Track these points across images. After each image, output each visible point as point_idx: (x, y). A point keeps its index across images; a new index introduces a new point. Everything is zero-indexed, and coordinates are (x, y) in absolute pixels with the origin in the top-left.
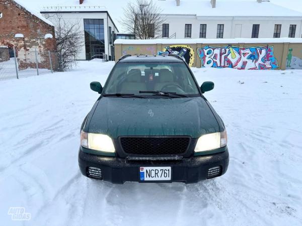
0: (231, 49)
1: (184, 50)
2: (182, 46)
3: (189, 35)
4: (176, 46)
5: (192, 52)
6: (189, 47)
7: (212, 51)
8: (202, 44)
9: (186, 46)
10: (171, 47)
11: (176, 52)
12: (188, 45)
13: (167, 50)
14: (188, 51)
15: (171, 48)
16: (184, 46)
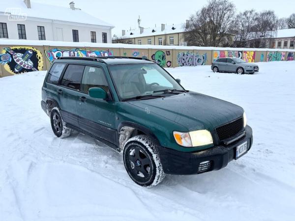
0: (79, 52)
1: (29, 52)
2: (26, 48)
3: (5, 35)
4: (18, 48)
5: (39, 54)
6: (35, 49)
7: (61, 53)
8: (49, 46)
9: (31, 48)
10: (12, 48)
11: (20, 54)
12: (33, 47)
13: (7, 52)
14: (35, 53)
15: (12, 50)
16: (29, 48)
